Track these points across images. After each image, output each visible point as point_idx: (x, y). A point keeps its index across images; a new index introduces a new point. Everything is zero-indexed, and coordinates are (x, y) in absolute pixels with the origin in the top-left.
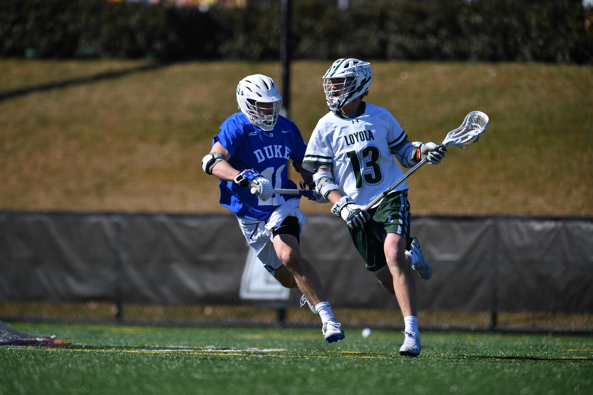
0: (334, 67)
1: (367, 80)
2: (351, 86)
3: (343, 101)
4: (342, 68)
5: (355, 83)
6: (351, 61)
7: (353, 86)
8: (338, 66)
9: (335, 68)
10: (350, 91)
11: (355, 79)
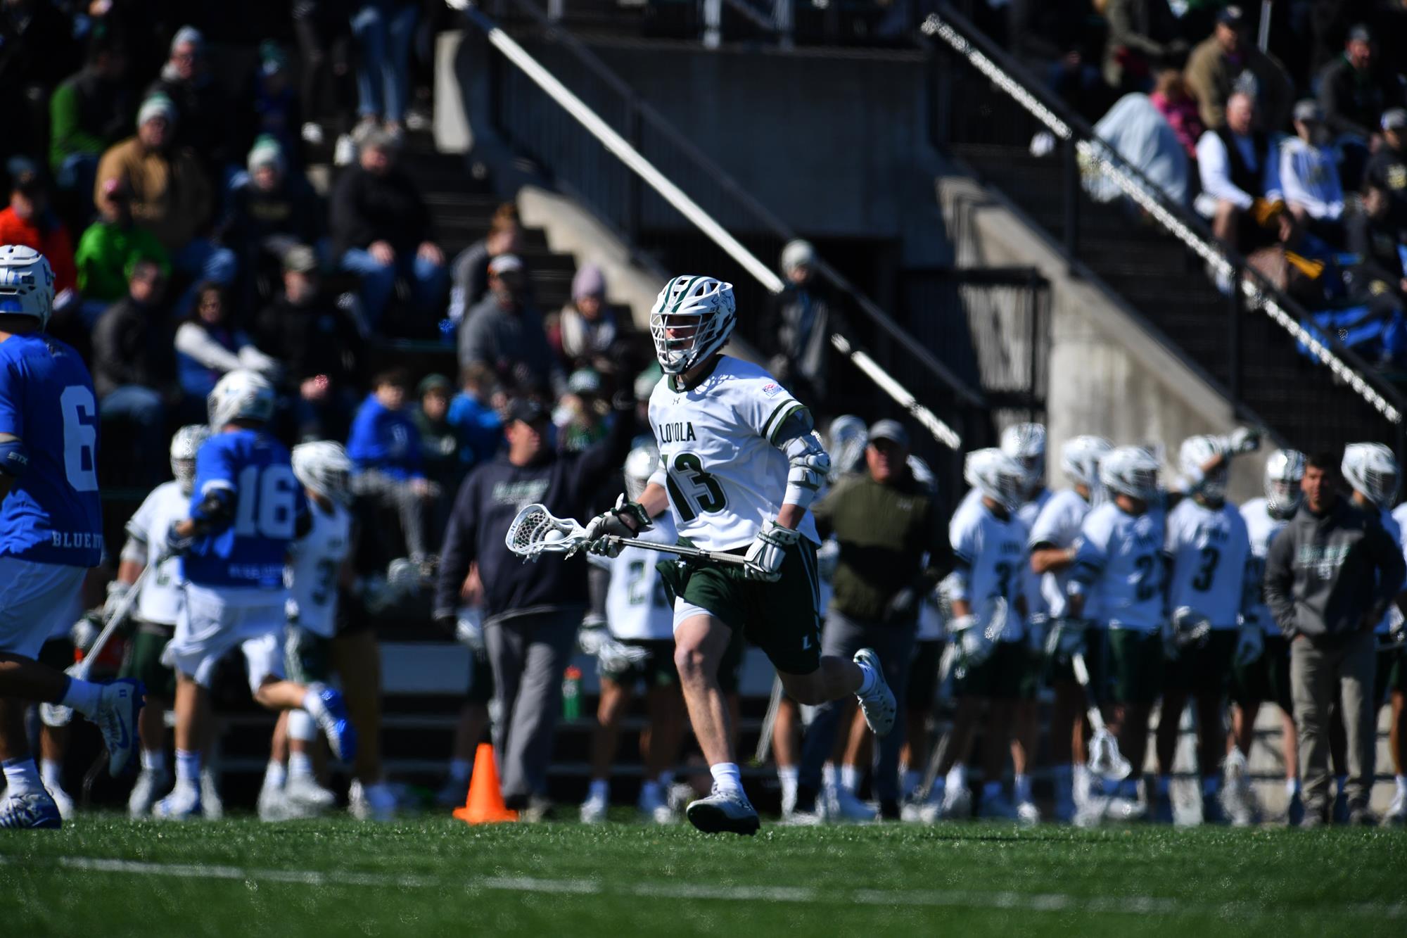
0: (676, 293)
1: (730, 318)
2: (707, 331)
3: (693, 357)
4: (691, 295)
5: (714, 325)
6: (703, 281)
7: (710, 330)
8: (684, 293)
9: (678, 295)
10: (705, 340)
11: (713, 318)
